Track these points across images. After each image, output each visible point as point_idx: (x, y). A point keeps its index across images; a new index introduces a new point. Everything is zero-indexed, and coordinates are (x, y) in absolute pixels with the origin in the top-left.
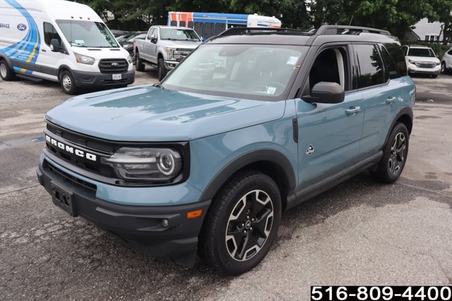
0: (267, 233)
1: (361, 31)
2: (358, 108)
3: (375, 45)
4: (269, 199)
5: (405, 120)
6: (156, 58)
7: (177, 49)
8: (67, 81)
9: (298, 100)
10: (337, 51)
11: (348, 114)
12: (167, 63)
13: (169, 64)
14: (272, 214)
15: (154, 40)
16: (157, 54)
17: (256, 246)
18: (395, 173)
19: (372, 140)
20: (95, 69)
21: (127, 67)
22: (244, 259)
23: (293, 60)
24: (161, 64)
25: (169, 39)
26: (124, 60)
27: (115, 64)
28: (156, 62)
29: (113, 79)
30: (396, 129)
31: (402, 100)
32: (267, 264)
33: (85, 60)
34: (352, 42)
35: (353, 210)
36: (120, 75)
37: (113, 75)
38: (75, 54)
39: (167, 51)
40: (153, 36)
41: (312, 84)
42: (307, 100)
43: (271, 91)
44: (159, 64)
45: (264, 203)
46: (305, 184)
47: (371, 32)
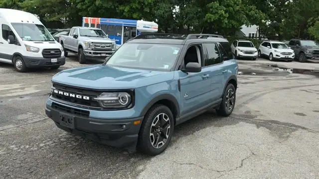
0: (167, 136)
1: (208, 36)
2: (208, 75)
3: (215, 43)
4: (168, 119)
5: (233, 82)
6: (77, 48)
7: (92, 43)
8: (19, 63)
9: (180, 71)
10: (197, 47)
11: (203, 78)
12: (85, 52)
13: (87, 52)
14: (169, 127)
15: (76, 37)
16: (78, 45)
17: (162, 142)
18: (229, 111)
19: (215, 92)
20: (39, 55)
21: (61, 54)
22: (157, 147)
23: (176, 52)
24: (81, 52)
25: (86, 36)
26: (59, 49)
27: (53, 52)
28: (77, 51)
29: (52, 62)
30: (229, 86)
31: (231, 72)
32: (168, 151)
33: (32, 49)
34: (204, 42)
35: (208, 129)
36: (56, 59)
37: (52, 59)
38: (26, 46)
39: (85, 44)
40: (75, 34)
41: (186, 63)
42: (184, 71)
43: (166, 67)
44: (79, 52)
45: (166, 121)
46: (184, 113)
47: (213, 36)
